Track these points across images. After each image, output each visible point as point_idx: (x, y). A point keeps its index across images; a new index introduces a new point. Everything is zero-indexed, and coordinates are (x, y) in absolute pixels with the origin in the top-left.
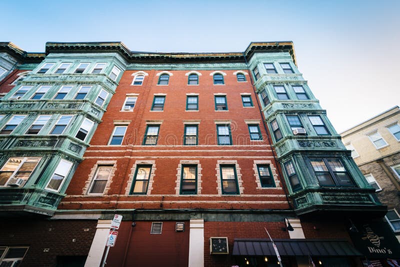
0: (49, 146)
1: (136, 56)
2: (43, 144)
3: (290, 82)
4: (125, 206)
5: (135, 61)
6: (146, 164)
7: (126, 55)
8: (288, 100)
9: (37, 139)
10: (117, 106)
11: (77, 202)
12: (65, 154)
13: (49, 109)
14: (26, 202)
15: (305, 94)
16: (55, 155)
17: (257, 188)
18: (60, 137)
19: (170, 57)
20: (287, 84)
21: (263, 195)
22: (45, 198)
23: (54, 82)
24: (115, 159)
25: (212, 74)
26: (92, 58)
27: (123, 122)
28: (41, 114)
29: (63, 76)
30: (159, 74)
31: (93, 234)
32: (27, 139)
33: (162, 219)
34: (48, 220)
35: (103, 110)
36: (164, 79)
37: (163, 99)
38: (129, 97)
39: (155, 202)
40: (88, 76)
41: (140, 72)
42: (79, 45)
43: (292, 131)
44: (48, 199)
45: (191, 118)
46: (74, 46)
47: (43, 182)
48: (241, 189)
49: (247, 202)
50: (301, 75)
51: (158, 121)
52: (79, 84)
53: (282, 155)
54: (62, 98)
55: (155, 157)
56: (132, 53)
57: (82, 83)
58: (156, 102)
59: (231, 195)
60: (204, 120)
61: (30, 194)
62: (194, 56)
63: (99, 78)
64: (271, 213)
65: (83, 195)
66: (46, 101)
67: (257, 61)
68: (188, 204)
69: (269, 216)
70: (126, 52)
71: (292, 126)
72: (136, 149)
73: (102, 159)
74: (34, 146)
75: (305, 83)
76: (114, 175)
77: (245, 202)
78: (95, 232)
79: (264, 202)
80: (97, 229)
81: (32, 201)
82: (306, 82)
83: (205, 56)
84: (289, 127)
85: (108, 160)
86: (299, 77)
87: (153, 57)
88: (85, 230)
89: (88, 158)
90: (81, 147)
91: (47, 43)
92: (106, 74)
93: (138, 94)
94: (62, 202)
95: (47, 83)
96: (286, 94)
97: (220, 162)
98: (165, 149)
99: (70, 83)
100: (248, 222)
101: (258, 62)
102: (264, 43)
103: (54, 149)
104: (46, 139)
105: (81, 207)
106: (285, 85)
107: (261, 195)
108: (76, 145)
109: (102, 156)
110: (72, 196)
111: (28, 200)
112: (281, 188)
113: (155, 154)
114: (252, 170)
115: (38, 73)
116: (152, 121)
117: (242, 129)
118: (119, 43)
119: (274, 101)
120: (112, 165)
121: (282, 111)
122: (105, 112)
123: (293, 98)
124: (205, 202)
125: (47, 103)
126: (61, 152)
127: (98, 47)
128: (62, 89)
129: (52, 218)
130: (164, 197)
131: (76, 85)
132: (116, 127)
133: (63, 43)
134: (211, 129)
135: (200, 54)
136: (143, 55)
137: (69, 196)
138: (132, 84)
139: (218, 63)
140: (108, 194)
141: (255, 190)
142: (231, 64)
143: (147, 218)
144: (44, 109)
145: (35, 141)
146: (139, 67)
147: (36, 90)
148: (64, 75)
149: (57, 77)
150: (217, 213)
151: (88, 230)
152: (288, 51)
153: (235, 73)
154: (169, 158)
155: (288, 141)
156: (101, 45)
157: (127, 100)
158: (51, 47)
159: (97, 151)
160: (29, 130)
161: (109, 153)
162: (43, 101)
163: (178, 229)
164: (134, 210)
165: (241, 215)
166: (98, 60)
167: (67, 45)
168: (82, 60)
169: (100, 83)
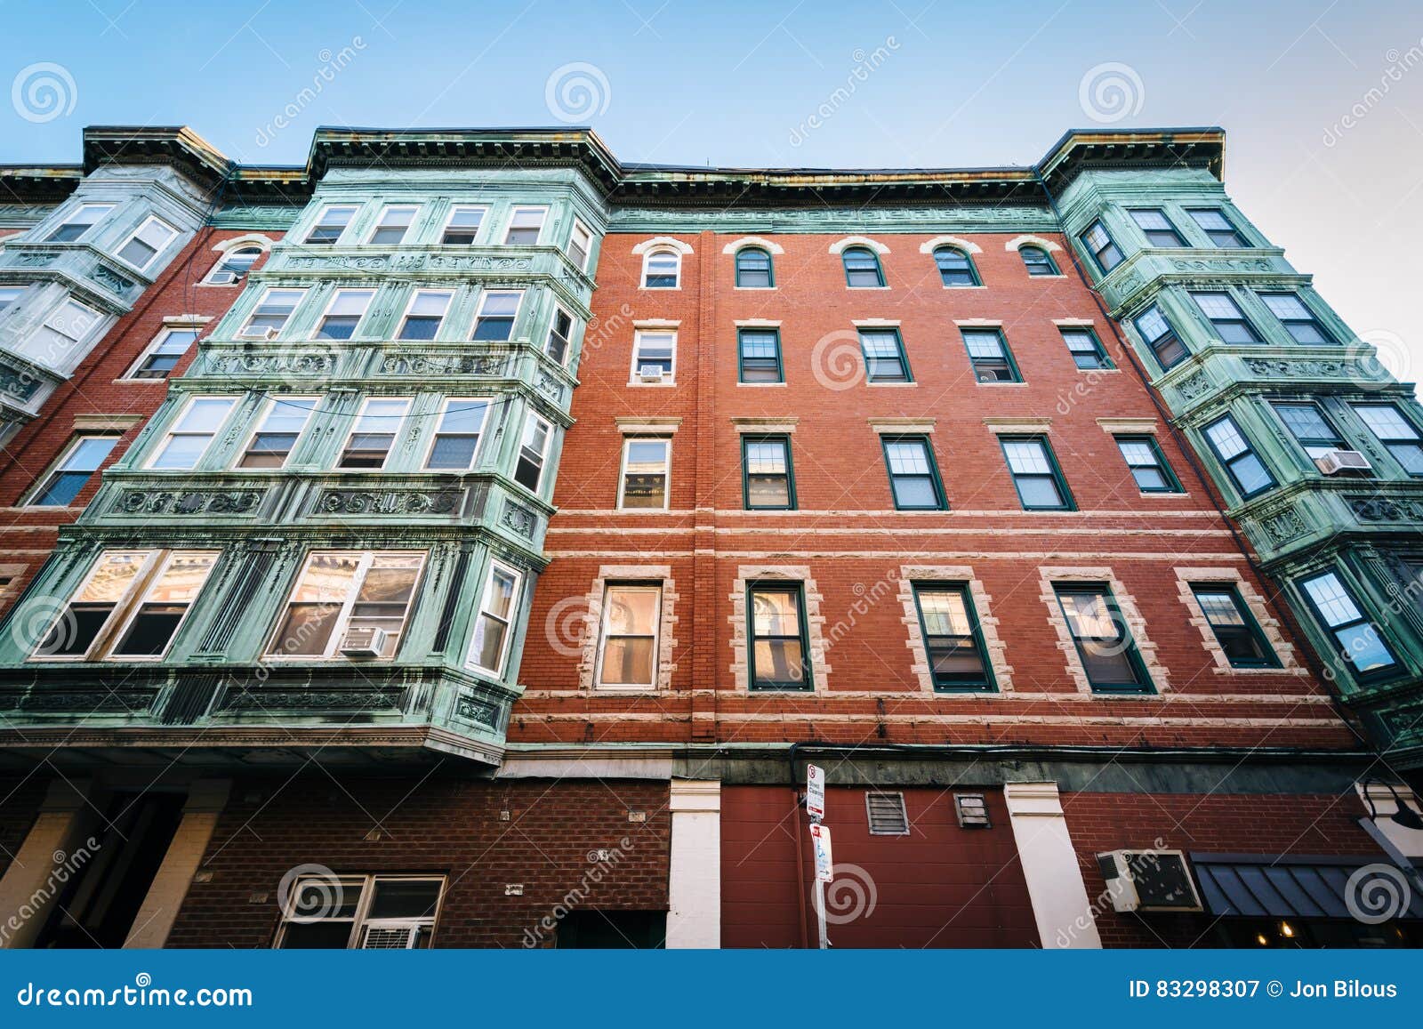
0: (437, 510)
1: (639, 180)
2: (414, 505)
3: (1250, 280)
4: (750, 732)
5: (634, 198)
6: (781, 578)
7: (605, 176)
8: (1263, 346)
9: (389, 485)
10: (613, 367)
11: (574, 716)
12: (500, 541)
13: (393, 374)
14: (424, 714)
15: (1315, 323)
16: (473, 542)
17: (1216, 670)
18: (471, 478)
19: (764, 184)
20: (1239, 287)
21: (1248, 697)
22: (472, 701)
23: (380, 278)
24: (662, 562)
25: (927, 248)
26: (492, 186)
27: (653, 423)
28: (372, 392)
29: (408, 255)
30: (731, 249)
31: (664, 832)
32: (351, 486)
33: (899, 780)
34: (488, 781)
35: (569, 381)
36: (754, 266)
37: (770, 340)
38: (645, 333)
39: (854, 717)
40: (496, 254)
41: (659, 239)
42: (436, 139)
43: (1313, 460)
44: (480, 703)
45: (897, 412)
46: (421, 141)
47: (459, 640)
48: (1159, 675)
49: (1196, 722)
50: (1280, 252)
51: (778, 422)
52: (472, 282)
53: (1284, 550)
54: (431, 337)
55: (804, 554)
56: (624, 170)
57: (486, 281)
58: (747, 353)
59: (1128, 696)
60: (945, 419)
61: (430, 686)
62: (852, 181)
63: (539, 264)
64: (1293, 761)
65: (585, 688)
66: (377, 347)
67: (1099, 200)
68: (977, 726)
69: (1291, 774)
70: (604, 166)
71: (1305, 442)
72: (727, 522)
73: (616, 561)
74: (386, 512)
75: (1306, 280)
76: (676, 618)
77: (1186, 721)
78: (669, 826)
79: (1255, 722)
80: (672, 813)
81: (440, 712)
82: (1308, 278)
83: (893, 182)
84: (1295, 443)
85: (635, 562)
86: (1274, 259)
87: (702, 186)
88: (631, 819)
89: (562, 554)
90: (534, 516)
91: (321, 131)
92: (559, 246)
93: (677, 323)
94: (518, 716)
95: (358, 278)
96: (1245, 322)
97: (1049, 574)
98: (834, 523)
99: (442, 279)
100: (1218, 794)
101: (1106, 206)
102: (1120, 133)
103: (462, 523)
104: (421, 485)
105: (590, 732)
106: (1233, 290)
107: (1237, 698)
108: (520, 508)
109: (613, 549)
110: (546, 693)
111: (429, 709)
112: (1304, 671)
113: (805, 544)
114: (1177, 603)
115: (309, 241)
116: (757, 422)
117: (1096, 452)
118: (585, 131)
119: (1212, 351)
120: (658, 583)
121: (1254, 385)
122: (575, 386)
123: (1278, 339)
124: (1038, 719)
125: (381, 354)
126: (488, 534)
127: (509, 148)
128: (416, 303)
129: (500, 774)
130: (880, 700)
131: (465, 287)
132: (628, 442)
133: (379, 133)
134: (981, 453)
135: (876, 172)
136: (666, 178)
137: (536, 694)
138: (643, 285)
139: (940, 206)
140: (676, 687)
141: (1211, 676)
142: (988, 211)
143: (843, 777)
144: (374, 375)
145: (383, 492)
146: (651, 222)
147: (322, 307)
148: (409, 249)
149: (387, 257)
150: (1096, 759)
151: (642, 817)
152: (1203, 166)
153: (1012, 245)
154: (857, 558)
155: (1306, 496)
156: (518, 141)
157: (640, 343)
158: (337, 148)
159: (588, 531)
160: (346, 452)
161: (634, 537)
162: (364, 346)
163: (970, 820)
164: (787, 745)
165: (1188, 768)
166: (517, 196)
167: (393, 139)
168: (456, 197)
169: (550, 281)
